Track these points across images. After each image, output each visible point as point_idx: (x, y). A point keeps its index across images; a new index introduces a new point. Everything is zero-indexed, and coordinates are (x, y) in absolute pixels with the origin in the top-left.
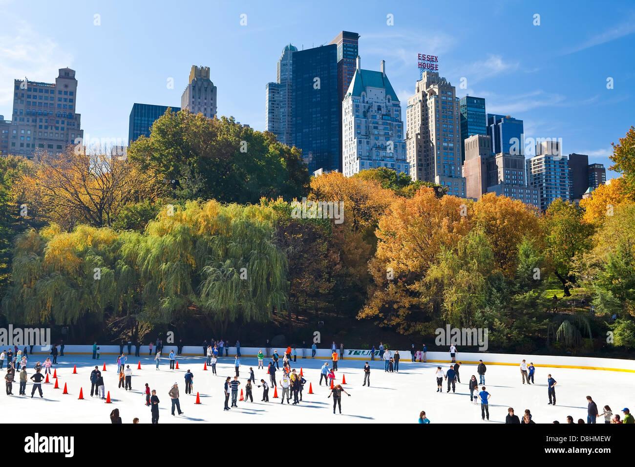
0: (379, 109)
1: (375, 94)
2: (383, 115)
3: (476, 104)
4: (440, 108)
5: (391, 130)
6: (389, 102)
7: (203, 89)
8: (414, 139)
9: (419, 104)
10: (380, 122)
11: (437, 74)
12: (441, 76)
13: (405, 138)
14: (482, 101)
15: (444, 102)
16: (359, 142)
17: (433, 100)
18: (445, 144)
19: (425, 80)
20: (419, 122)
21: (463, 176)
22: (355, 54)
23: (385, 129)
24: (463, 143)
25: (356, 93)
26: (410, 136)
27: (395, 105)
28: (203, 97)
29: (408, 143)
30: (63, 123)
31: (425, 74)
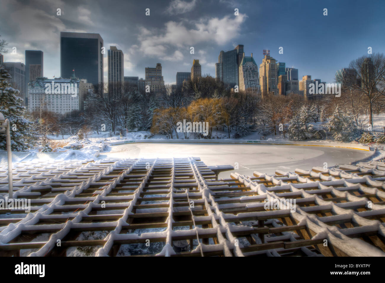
0: (251, 68)
1: (250, 64)
2: (252, 71)
3: (282, 65)
4: (271, 67)
5: (255, 75)
6: (254, 66)
7: (197, 67)
8: (262, 78)
9: (264, 66)
10: (251, 73)
11: (269, 56)
12: (271, 56)
13: (259, 77)
14: (284, 64)
15: (272, 65)
16: (245, 79)
17: (268, 64)
18: (272, 78)
19: (265, 58)
20: (263, 72)
21: (278, 88)
22: (243, 52)
23: (253, 75)
24: (278, 77)
25: (243, 64)
26: (260, 77)
27: (256, 67)
28: (197, 69)
29: (260, 79)
30: (159, 79)
31: (265, 56)
